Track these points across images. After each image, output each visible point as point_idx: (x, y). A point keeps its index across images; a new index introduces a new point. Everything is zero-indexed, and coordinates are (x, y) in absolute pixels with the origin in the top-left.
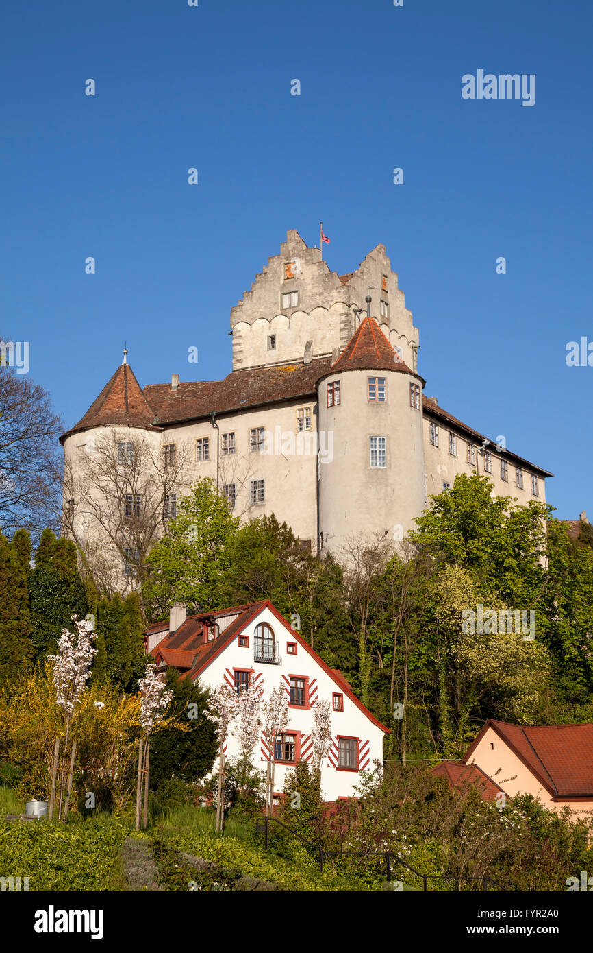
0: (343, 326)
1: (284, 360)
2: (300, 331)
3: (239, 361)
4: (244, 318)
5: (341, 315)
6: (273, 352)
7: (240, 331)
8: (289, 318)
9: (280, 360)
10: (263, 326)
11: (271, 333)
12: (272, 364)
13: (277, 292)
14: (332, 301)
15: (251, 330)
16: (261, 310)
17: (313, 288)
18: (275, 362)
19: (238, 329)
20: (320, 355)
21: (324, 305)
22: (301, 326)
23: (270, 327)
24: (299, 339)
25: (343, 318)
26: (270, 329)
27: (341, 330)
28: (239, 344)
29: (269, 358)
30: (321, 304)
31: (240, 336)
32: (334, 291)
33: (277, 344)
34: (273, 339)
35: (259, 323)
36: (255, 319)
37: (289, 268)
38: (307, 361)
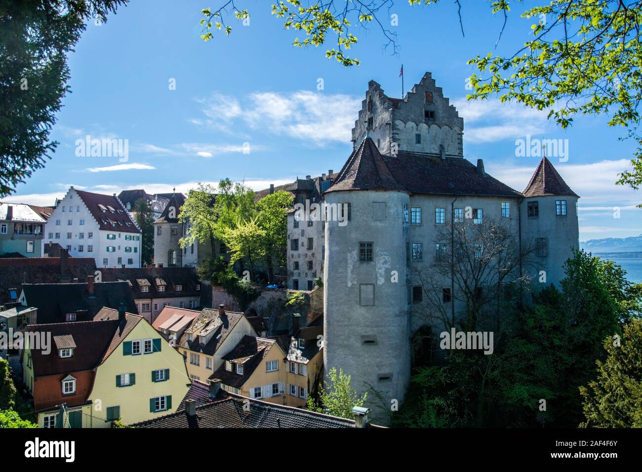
0: (459, 141)
1: (425, 152)
2: (435, 137)
4: (402, 118)
5: (459, 134)
6: (419, 145)
7: (398, 125)
8: (429, 127)
9: (423, 152)
10: (413, 127)
11: (417, 133)
12: (419, 152)
13: (422, 108)
14: (454, 125)
15: (405, 127)
16: (413, 116)
17: (443, 113)
18: (420, 151)
19: (397, 124)
20: (448, 155)
22: (436, 134)
23: (417, 128)
24: (435, 142)
25: (459, 136)
26: (417, 130)
27: (459, 144)
28: (398, 134)
29: (417, 149)
30: (448, 124)
31: (398, 129)
32: (455, 119)
33: (422, 141)
34: (418, 137)
35: (411, 124)
36: (408, 120)
37: (429, 95)
38: (444, 158)
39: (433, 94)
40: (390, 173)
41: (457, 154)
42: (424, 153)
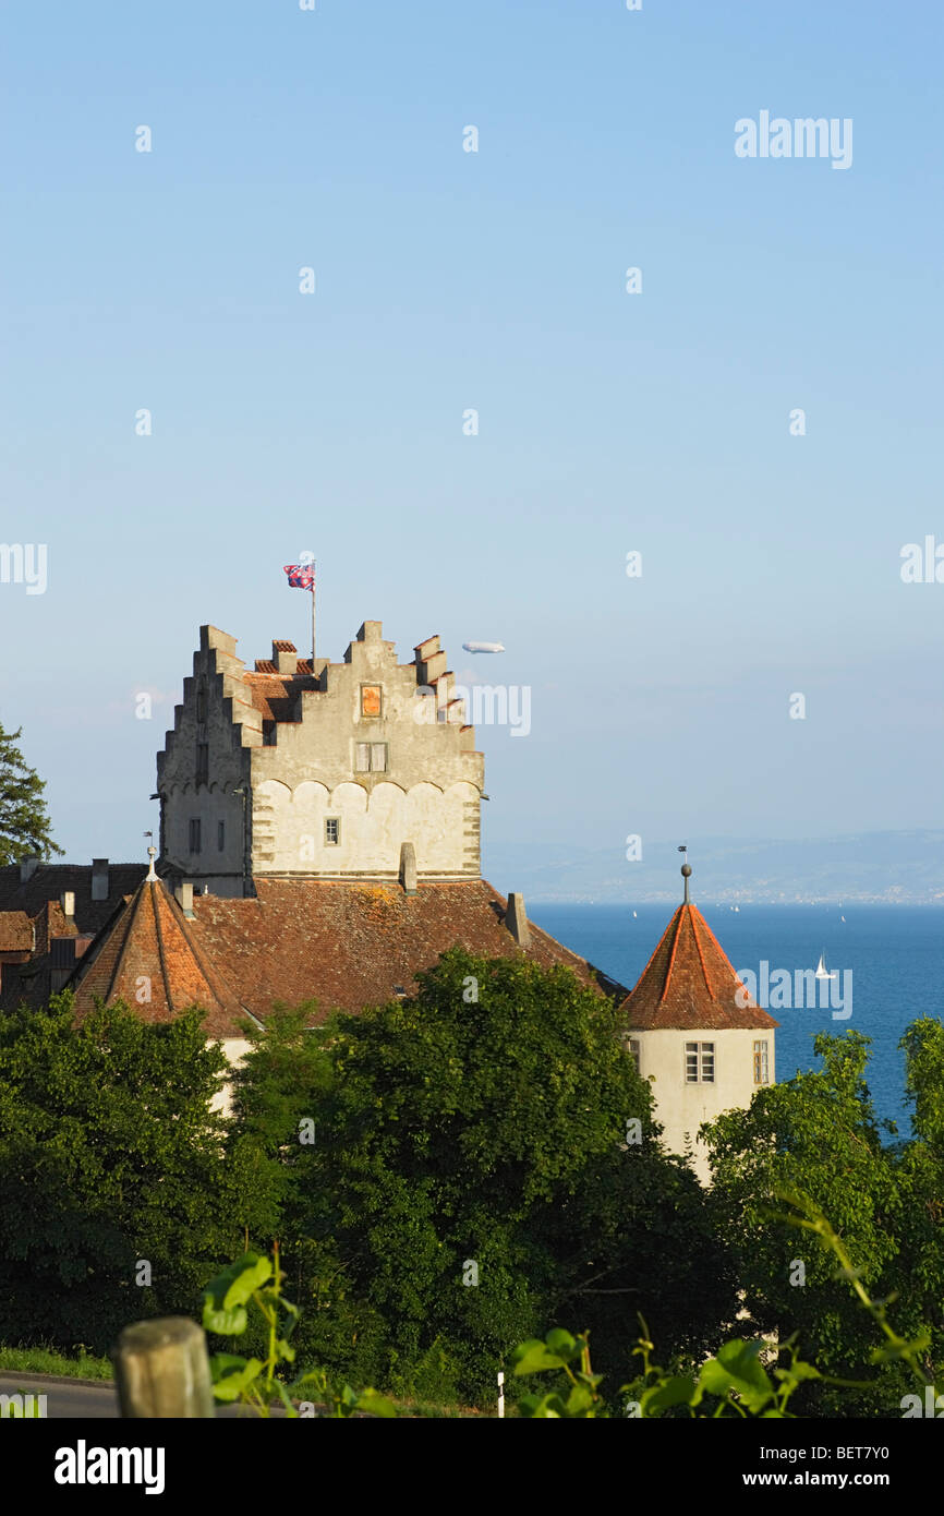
0: (469, 827)
1: (355, 869)
2: (388, 820)
3: (268, 856)
4: (279, 774)
5: (467, 805)
6: (333, 850)
7: (268, 797)
8: (368, 791)
9: (348, 870)
10: (316, 797)
11: (332, 815)
12: (334, 873)
13: (347, 737)
14: (452, 777)
15: (291, 800)
16: (316, 766)
17: (418, 743)
18: (339, 870)
19: (264, 793)
20: (426, 874)
21: (439, 782)
22: (391, 810)
23: (330, 801)
24: (386, 835)
25: (470, 812)
26: (329, 805)
27: (466, 834)
28: (268, 823)
29: (328, 861)
30: (431, 778)
31: (271, 808)
32: (457, 759)
33: (342, 838)
34: (333, 827)
35: (308, 789)
36: (301, 778)
37: (371, 695)
38: (411, 884)
39: (384, 687)
40: (204, 983)
41: (460, 869)
42: (352, 873)
